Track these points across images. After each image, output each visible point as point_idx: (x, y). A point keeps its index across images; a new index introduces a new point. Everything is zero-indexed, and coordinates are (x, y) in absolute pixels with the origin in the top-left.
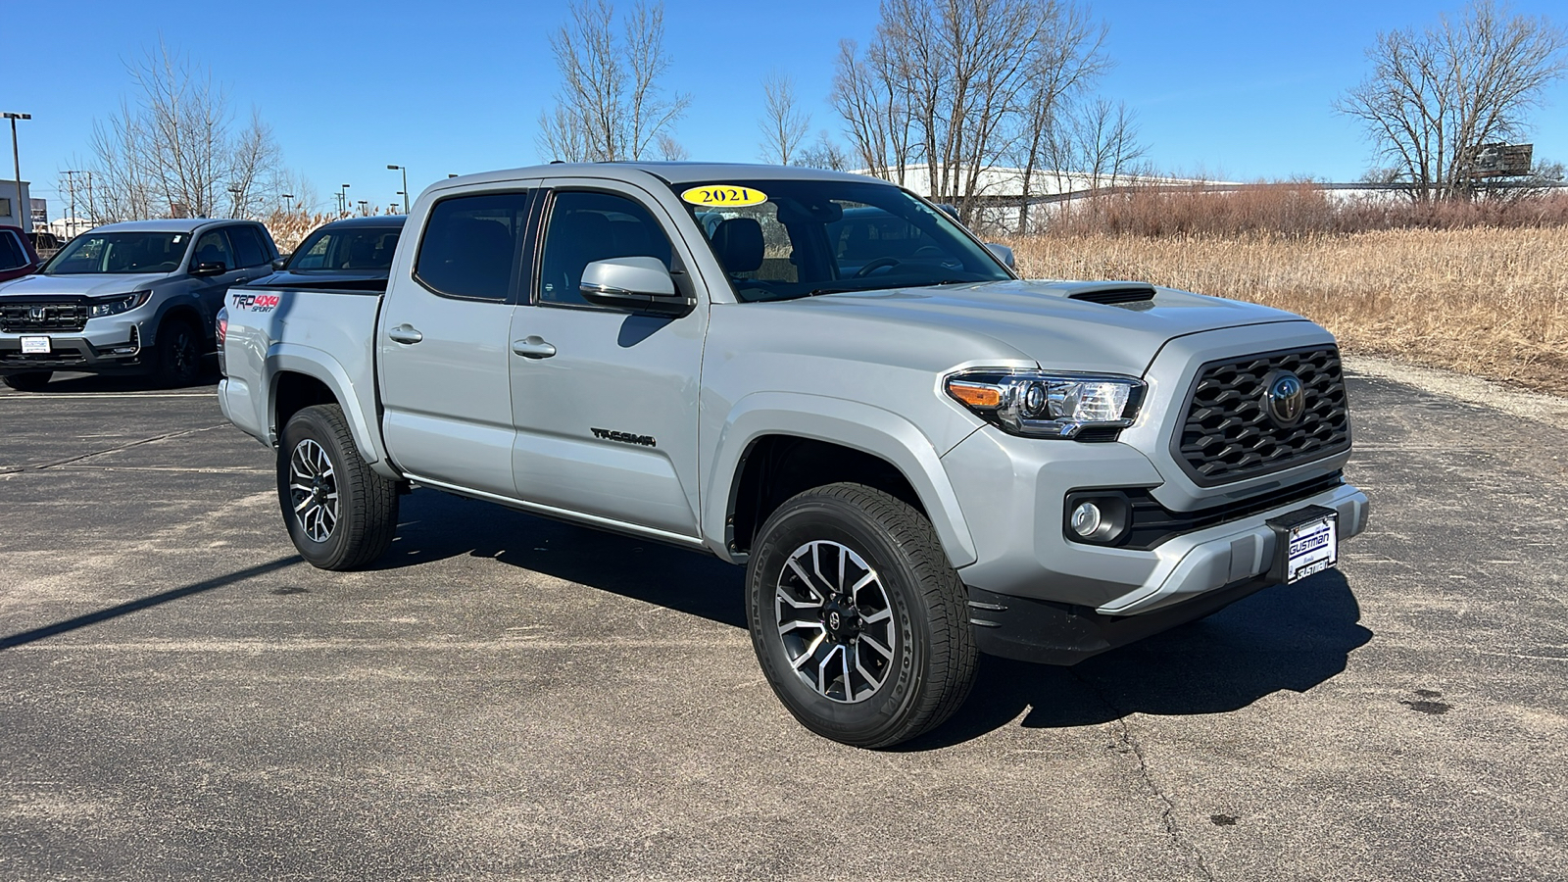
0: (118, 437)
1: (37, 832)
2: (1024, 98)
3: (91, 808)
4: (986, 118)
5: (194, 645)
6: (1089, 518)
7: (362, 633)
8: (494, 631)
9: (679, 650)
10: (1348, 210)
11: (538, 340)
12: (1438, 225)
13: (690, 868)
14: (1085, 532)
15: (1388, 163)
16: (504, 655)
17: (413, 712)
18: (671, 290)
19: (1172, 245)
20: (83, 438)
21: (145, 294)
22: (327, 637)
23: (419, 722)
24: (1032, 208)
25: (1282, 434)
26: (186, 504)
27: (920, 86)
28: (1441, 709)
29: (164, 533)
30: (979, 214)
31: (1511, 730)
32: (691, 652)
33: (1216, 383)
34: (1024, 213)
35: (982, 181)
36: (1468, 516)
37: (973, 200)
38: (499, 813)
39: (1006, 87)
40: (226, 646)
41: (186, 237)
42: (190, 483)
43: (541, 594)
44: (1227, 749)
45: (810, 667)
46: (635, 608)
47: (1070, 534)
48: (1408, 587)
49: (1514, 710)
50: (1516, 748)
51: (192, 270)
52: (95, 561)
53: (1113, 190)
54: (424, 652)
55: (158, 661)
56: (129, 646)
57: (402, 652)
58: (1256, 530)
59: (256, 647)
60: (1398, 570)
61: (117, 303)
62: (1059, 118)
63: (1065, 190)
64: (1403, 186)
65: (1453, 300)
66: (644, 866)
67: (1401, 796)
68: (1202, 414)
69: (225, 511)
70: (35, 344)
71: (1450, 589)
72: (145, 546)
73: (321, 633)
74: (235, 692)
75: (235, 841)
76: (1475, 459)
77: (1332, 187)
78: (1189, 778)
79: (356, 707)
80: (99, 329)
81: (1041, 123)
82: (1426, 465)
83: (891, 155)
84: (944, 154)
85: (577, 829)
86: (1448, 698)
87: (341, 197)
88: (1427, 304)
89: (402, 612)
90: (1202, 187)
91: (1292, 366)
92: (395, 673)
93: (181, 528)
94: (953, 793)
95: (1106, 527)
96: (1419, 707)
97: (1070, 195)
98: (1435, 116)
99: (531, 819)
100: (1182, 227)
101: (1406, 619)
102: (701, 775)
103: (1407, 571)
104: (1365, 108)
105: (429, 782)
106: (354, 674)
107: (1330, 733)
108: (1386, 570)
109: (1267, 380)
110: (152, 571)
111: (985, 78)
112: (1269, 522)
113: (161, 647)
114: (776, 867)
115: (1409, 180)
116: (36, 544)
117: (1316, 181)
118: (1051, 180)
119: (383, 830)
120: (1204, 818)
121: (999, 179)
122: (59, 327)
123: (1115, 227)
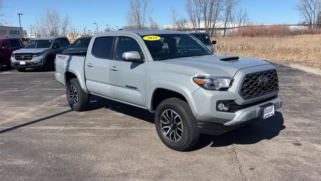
0: (38, 82)
1: (17, 167)
2: (225, 7)
3: (27, 162)
4: (217, 12)
5: (50, 128)
6: (222, 106)
7: (82, 125)
8: (109, 125)
9: (145, 130)
10: (294, 31)
11: (115, 67)
12: (313, 34)
13: (143, 178)
14: (221, 109)
15: (303, 20)
16: (110, 130)
17: (91, 142)
18: (140, 58)
19: (255, 39)
20: (31, 82)
21: (44, 52)
22: (76, 126)
23: (92, 145)
24: (227, 30)
25: (263, 88)
26: (50, 97)
27: (203, 5)
28: (300, 145)
29: (46, 103)
30: (216, 32)
31: (314, 150)
32: (147, 130)
33: (248, 79)
34: (225, 31)
35: (216, 25)
36: (311, 101)
37: (214, 29)
38: (106, 164)
39: (221, 5)
40: (56, 128)
41: (52, 40)
42: (52, 92)
43: (118, 117)
44: (254, 153)
45: (168, 135)
46: (137, 120)
47: (218, 109)
48: (296, 117)
49: (316, 145)
50: (315, 153)
51: (53, 47)
52: (32, 109)
53: (243, 26)
54: (95, 130)
55: (42, 131)
56: (38, 128)
57: (90, 130)
58: (257, 108)
59: (62, 128)
60: (296, 113)
61: (38, 54)
62: (232, 11)
63: (233, 27)
64: (306, 25)
65: (315, 50)
66: (134, 177)
67: (289, 164)
68: (245, 85)
69: (58, 98)
70: (22, 63)
71: (306, 117)
72: (42, 106)
73: (74, 125)
74: (57, 138)
75: (55, 170)
76: (315, 88)
77: (290, 25)
78: (245, 159)
79: (80, 141)
80: (35, 59)
81: (228, 12)
82: (304, 89)
83: (197, 19)
84: (208, 19)
85: (122, 169)
86: (302, 143)
87: (85, 30)
88: (309, 51)
89: (91, 121)
90: (262, 26)
91: (266, 74)
92: (89, 134)
93: (49, 102)
94: (197, 162)
95: (225, 108)
96: (296, 144)
97: (234, 28)
98: (313, 10)
99: (112, 166)
100: (258, 35)
101: (296, 124)
102: (147, 157)
103: (297, 113)
104: (298, 8)
105: (93, 158)
106: (80, 134)
107: (276, 150)
108: (293, 113)
109: (260, 77)
110: (43, 112)
111: (217, 3)
112: (260, 106)
113: (43, 128)
114: (160, 177)
115: (307, 24)
116: (21, 105)
117: (287, 24)
118: (231, 25)
119: (84, 168)
120: (248, 168)
121: (220, 24)
122: (27, 59)
123: (244, 35)
